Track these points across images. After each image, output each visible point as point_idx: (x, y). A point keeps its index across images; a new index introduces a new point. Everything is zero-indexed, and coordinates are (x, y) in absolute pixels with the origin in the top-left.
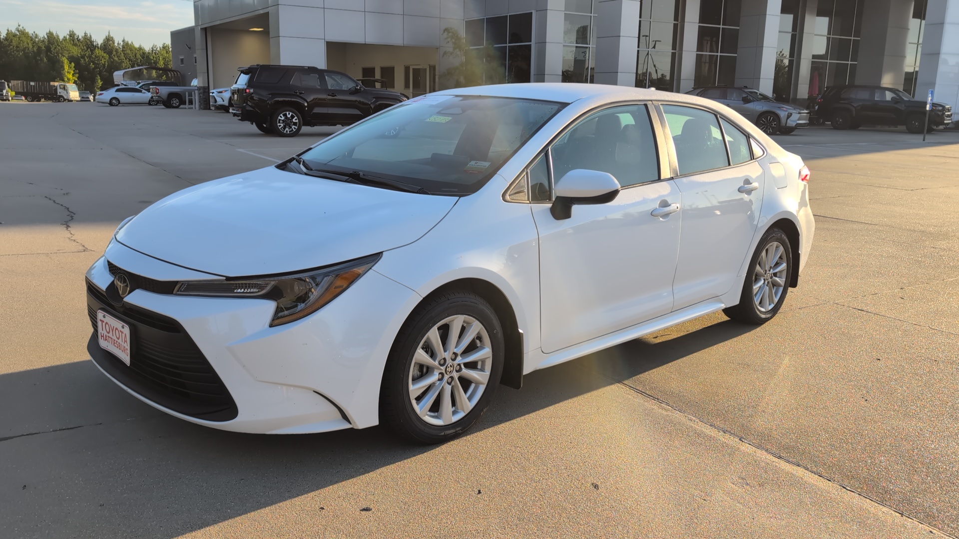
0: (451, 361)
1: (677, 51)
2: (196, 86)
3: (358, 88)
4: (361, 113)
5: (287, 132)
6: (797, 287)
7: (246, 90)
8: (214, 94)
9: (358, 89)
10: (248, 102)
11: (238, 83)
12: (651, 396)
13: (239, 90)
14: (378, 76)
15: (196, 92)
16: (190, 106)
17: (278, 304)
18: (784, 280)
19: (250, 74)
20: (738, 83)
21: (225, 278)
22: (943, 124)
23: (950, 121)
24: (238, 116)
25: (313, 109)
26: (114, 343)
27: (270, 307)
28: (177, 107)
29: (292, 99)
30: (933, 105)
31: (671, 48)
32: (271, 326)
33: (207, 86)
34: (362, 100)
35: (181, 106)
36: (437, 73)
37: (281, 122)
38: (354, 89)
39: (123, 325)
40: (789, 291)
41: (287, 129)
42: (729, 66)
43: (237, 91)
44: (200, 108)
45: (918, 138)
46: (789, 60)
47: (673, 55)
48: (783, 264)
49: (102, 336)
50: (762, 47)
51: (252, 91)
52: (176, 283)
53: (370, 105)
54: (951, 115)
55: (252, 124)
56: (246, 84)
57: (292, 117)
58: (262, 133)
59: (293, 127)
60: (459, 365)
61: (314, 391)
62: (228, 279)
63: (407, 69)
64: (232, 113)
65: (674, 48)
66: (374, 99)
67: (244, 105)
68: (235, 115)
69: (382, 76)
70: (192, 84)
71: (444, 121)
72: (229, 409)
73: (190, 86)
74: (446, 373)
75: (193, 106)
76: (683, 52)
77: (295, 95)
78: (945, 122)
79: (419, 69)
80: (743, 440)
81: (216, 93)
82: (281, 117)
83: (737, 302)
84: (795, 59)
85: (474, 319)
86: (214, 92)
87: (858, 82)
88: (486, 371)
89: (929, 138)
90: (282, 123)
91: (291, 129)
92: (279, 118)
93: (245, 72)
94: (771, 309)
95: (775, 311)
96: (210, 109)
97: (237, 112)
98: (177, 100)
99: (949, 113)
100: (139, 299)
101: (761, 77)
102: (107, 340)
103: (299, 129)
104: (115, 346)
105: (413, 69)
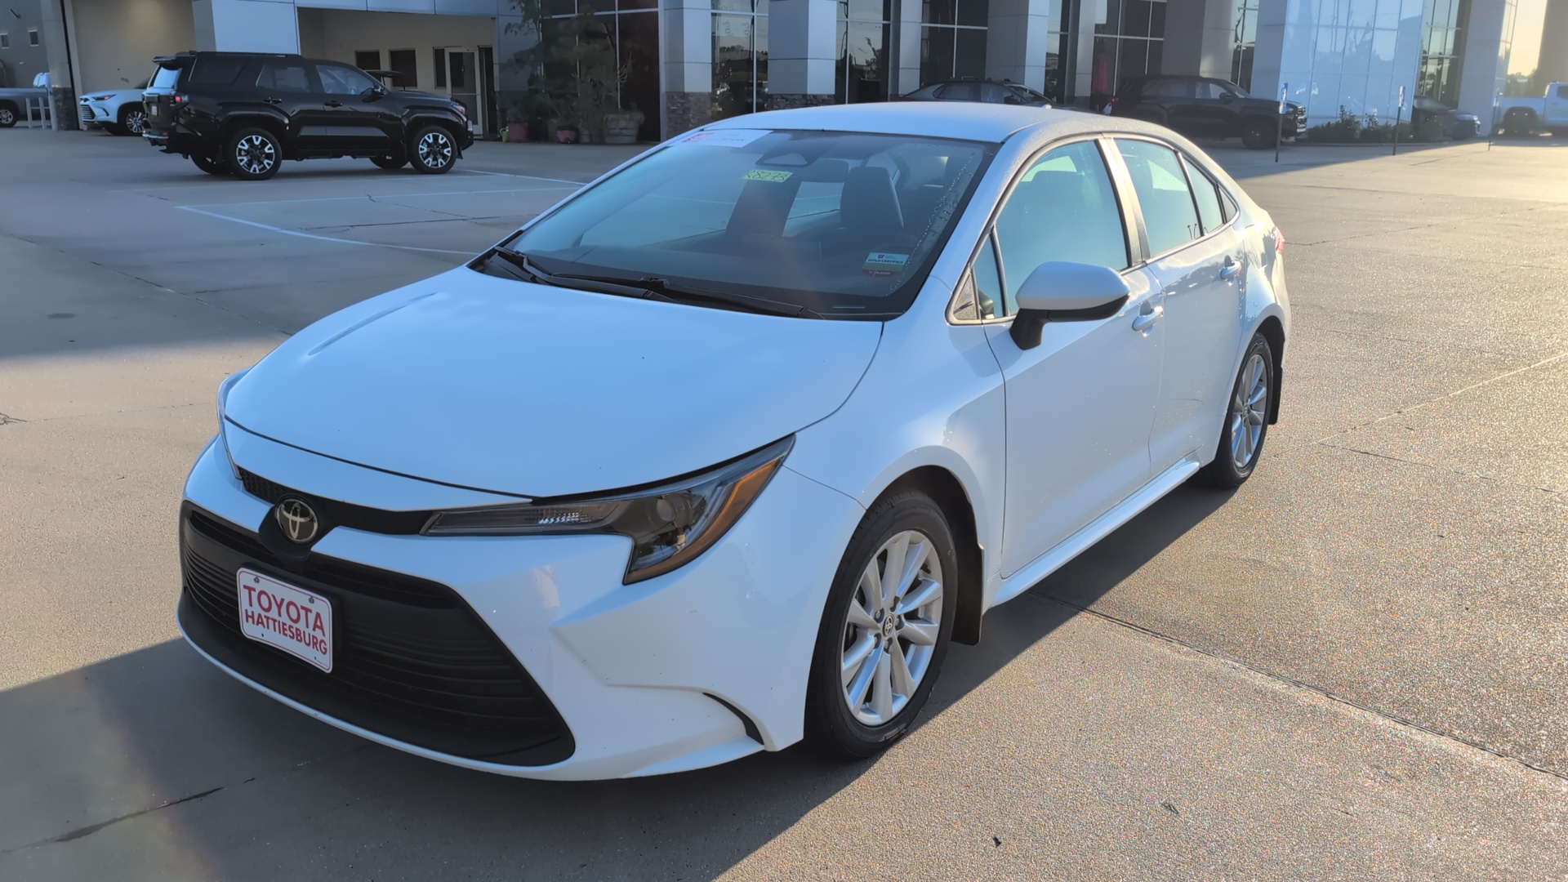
0: (890, 612)
1: (891, 22)
2: (43, 86)
3: (379, 90)
4: (385, 135)
5: (255, 170)
6: (1277, 424)
7: (174, 97)
8: (87, 103)
9: (377, 92)
10: (180, 119)
11: (155, 85)
12: (1148, 630)
13: (160, 97)
14: (385, 65)
15: (50, 99)
16: (36, 123)
17: (635, 540)
18: (1263, 413)
19: (181, 69)
20: (993, 72)
21: (531, 500)
22: (1294, 133)
23: (1304, 130)
24: (161, 145)
25: (299, 131)
26: (283, 629)
27: (620, 548)
28: (11, 125)
29: (262, 113)
30: (1289, 105)
31: (881, 17)
32: (626, 582)
33: (70, 86)
34: (388, 112)
35: (19, 123)
36: (496, 60)
37: (243, 153)
38: (370, 93)
39: (312, 597)
40: (1268, 429)
41: (255, 166)
42: (976, 47)
43: (156, 100)
44: (60, 128)
45: (1267, 157)
46: (1061, 35)
47: (886, 29)
48: (1262, 388)
49: (247, 616)
50: (1026, 15)
51: (185, 99)
52: (428, 514)
53: (400, 119)
54: (1306, 119)
55: (187, 158)
56: (173, 87)
57: (264, 144)
58: (207, 173)
59: (266, 162)
60: (899, 617)
61: (705, 694)
62: (538, 501)
63: (439, 54)
64: (150, 139)
65: (886, 16)
66: (408, 110)
67: (173, 124)
68: (154, 142)
69: (393, 65)
70: (35, 83)
71: (779, 179)
72: (558, 741)
73: (32, 86)
74: (884, 635)
75: (43, 122)
76: (902, 24)
77: (265, 105)
78: (1298, 131)
79: (461, 54)
80: (1334, 697)
81: (92, 100)
82: (242, 144)
83: (1212, 458)
84: (1069, 33)
85: (923, 536)
86: (86, 99)
87: (1167, 69)
88: (933, 622)
89: (1285, 157)
90: (244, 156)
91: (262, 166)
92: (239, 146)
93: (169, 66)
94: (1250, 461)
95: (1252, 464)
96: (78, 129)
97: (160, 137)
98: (10, 114)
99: (1302, 117)
100: (341, 544)
101: (1027, 64)
102: (262, 623)
103: (277, 165)
104: (286, 635)
105: (450, 54)
